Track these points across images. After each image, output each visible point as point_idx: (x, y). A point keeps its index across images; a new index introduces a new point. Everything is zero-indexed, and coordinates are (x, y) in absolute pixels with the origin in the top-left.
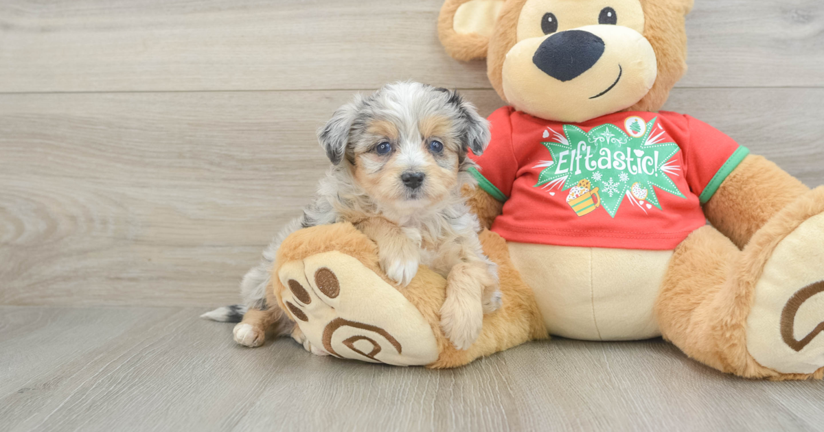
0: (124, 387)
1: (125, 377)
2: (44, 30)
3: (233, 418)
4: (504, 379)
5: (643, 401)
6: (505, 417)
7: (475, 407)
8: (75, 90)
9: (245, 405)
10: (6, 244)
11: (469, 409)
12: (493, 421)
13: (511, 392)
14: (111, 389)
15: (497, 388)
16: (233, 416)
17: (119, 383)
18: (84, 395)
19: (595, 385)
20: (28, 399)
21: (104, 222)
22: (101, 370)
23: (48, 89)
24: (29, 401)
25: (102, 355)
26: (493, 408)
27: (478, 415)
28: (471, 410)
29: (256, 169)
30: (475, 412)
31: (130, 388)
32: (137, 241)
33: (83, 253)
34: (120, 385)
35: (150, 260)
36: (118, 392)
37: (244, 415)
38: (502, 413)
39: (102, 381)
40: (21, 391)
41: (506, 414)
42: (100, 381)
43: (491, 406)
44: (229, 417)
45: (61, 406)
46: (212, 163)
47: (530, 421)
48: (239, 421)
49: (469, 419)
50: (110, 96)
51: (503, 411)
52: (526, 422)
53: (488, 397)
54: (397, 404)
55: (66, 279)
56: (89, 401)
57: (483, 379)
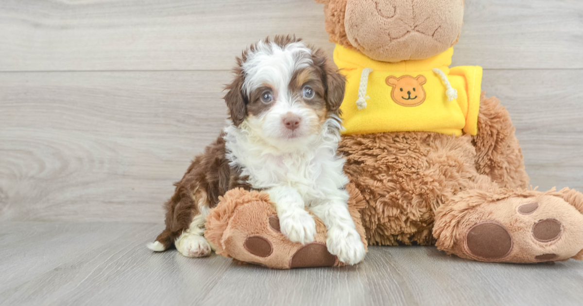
0: (128, 268)
1: (127, 262)
2: (63, 28)
3: (209, 286)
4: (393, 265)
5: (492, 277)
6: (398, 286)
7: (376, 280)
8: (83, 69)
9: (215, 279)
10: (32, 177)
11: (372, 282)
12: (390, 288)
13: (399, 272)
14: (119, 269)
15: (389, 270)
16: (208, 284)
17: (124, 265)
18: (100, 272)
19: (458, 269)
20: (62, 274)
21: (102, 162)
22: (108, 259)
23: (65, 69)
24: (64, 275)
25: (106, 250)
26: (388, 281)
27: (379, 284)
28: (373, 282)
29: (209, 125)
30: (376, 283)
31: (132, 268)
32: (124, 176)
33: (86, 184)
34: (124, 267)
35: (133, 189)
36: (123, 271)
37: (216, 284)
38: (395, 284)
39: (111, 264)
40: (56, 269)
41: (398, 284)
42: (110, 264)
43: (387, 280)
44: (205, 285)
45: (86, 278)
46: (178, 121)
47: (416, 288)
48: (212, 288)
49: (373, 287)
50: (108, 74)
51: (396, 283)
52: (413, 288)
53: (383, 275)
54: (321, 279)
55: (73, 202)
56: (105, 276)
57: (378, 266)
